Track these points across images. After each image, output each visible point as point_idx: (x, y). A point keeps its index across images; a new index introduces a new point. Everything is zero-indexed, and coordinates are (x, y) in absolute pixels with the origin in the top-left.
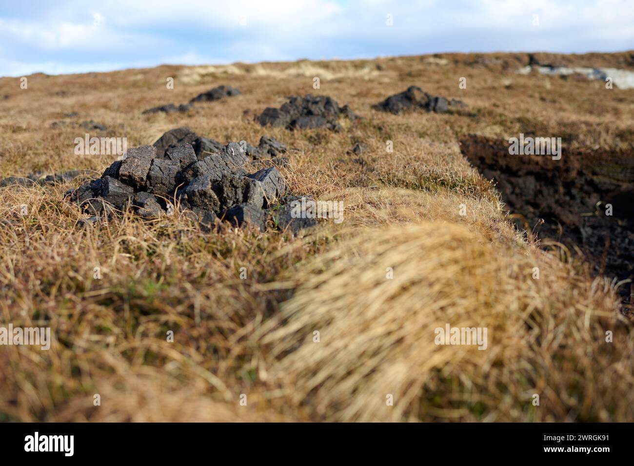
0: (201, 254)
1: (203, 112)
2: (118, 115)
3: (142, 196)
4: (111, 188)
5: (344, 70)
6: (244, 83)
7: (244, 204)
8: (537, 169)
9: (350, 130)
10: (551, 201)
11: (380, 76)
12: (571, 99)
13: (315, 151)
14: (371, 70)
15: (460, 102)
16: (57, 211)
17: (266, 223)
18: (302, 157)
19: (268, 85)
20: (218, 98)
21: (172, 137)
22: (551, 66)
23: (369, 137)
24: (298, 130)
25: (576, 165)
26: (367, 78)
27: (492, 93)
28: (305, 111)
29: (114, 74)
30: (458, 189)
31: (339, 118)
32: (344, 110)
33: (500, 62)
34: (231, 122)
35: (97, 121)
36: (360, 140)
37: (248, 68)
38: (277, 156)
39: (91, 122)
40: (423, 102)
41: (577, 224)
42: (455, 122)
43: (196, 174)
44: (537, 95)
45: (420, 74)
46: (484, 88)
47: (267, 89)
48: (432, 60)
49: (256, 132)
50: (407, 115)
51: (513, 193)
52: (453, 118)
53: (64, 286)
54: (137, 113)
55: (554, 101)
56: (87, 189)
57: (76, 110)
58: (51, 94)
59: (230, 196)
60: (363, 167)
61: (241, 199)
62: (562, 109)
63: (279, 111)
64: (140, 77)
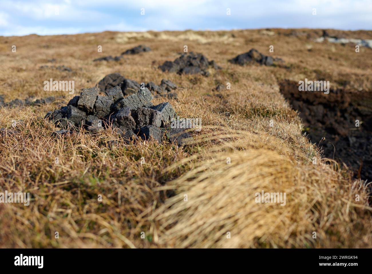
0: (124, 157)
1: (128, 61)
2: (79, 61)
3: (90, 118)
4: (73, 113)
5: (212, 37)
6: (153, 44)
7: (150, 126)
8: (325, 101)
9: (215, 76)
10: (332, 121)
11: (234, 41)
12: (347, 58)
13: (194, 88)
14: (229, 37)
15: (280, 59)
16: (41, 126)
17: (162, 137)
18: (186, 93)
19: (168, 45)
20: (138, 53)
21: (110, 79)
22: (336, 38)
23: (226, 80)
24: (184, 75)
25: (348, 99)
26: (226, 42)
27: (300, 54)
28: (189, 63)
29: (78, 36)
30: (276, 116)
31: (208, 68)
32: (211, 63)
33: (305, 34)
34: (145, 69)
35: (66, 65)
36: (220, 82)
37: (156, 34)
38: (171, 92)
39: (63, 66)
40: (259, 59)
41: (347, 135)
42: (277, 71)
43: (122, 106)
44: (327, 56)
45: (257, 41)
46: (295, 51)
47: (167, 48)
48: (265, 32)
49: (159, 75)
50: (248, 67)
51: (310, 115)
52: (276, 69)
53: (43, 176)
54: (90, 61)
55: (336, 60)
56: (59, 112)
57: (55, 57)
58: (41, 47)
59: (142, 120)
60: (221, 100)
61: (148, 122)
62: (341, 65)
63: (173, 63)
64: (92, 38)
